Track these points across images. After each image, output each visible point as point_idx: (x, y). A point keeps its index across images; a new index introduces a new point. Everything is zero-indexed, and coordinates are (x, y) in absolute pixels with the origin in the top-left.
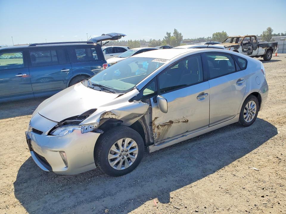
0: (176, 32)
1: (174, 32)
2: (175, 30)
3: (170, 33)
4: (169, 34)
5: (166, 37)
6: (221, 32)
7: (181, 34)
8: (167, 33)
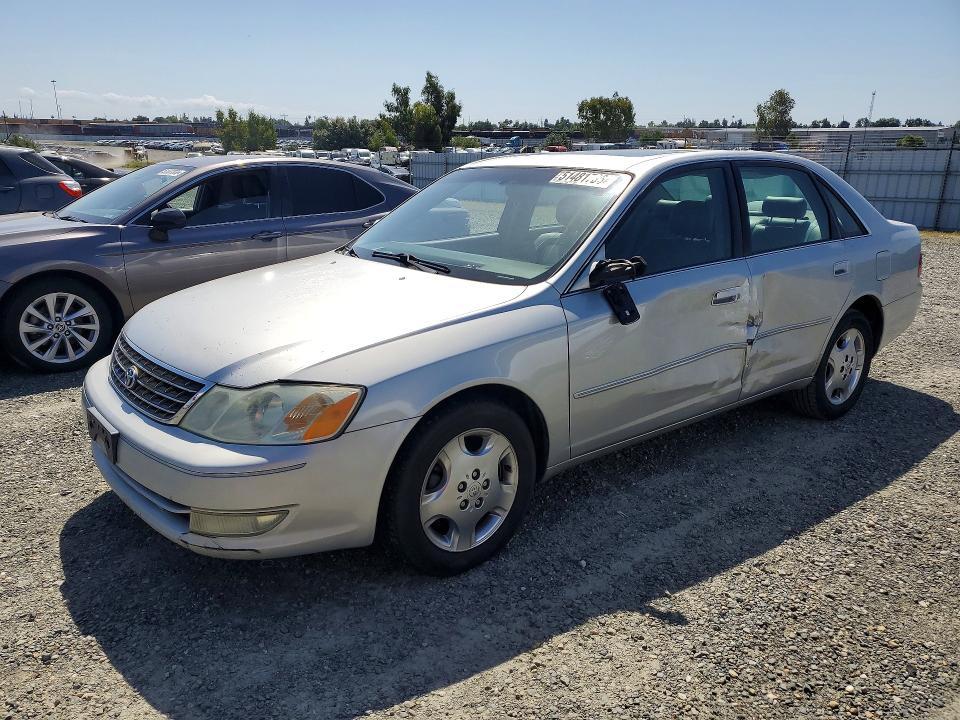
0: (432, 88)
1: (426, 88)
2: (430, 77)
3: (407, 91)
4: (402, 94)
5: (389, 107)
6: (608, 95)
7: (452, 96)
8: (396, 90)
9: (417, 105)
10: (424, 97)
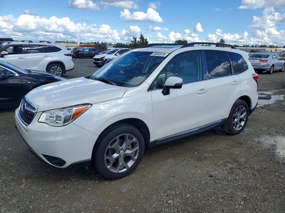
9: (138, 41)
10: (140, 40)
